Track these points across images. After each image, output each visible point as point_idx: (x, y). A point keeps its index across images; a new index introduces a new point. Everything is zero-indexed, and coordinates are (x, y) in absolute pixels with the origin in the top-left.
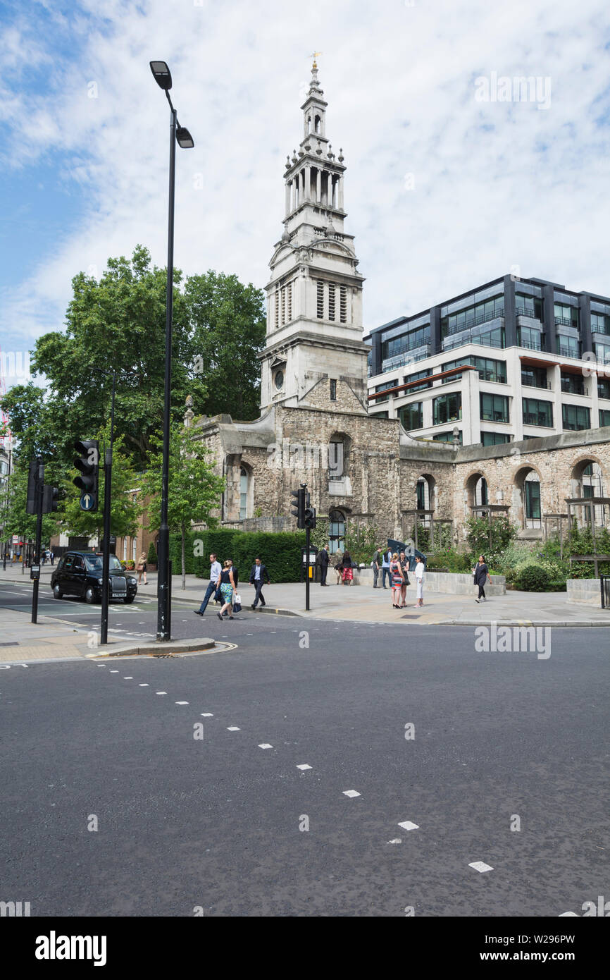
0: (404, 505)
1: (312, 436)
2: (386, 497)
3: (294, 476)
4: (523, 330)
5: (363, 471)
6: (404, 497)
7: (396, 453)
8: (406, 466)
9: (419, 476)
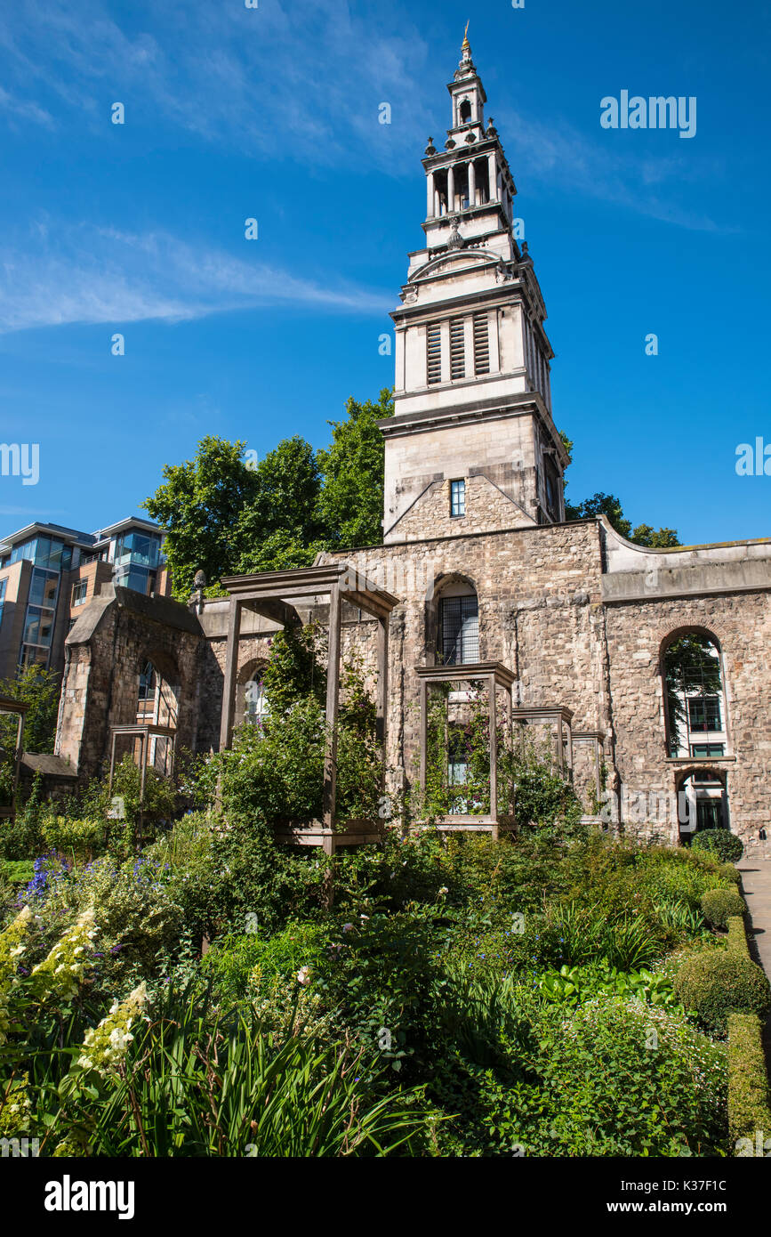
0: (623, 707)
5: (505, 644)
6: (621, 689)
7: (592, 592)
8: (623, 618)
9: (665, 633)
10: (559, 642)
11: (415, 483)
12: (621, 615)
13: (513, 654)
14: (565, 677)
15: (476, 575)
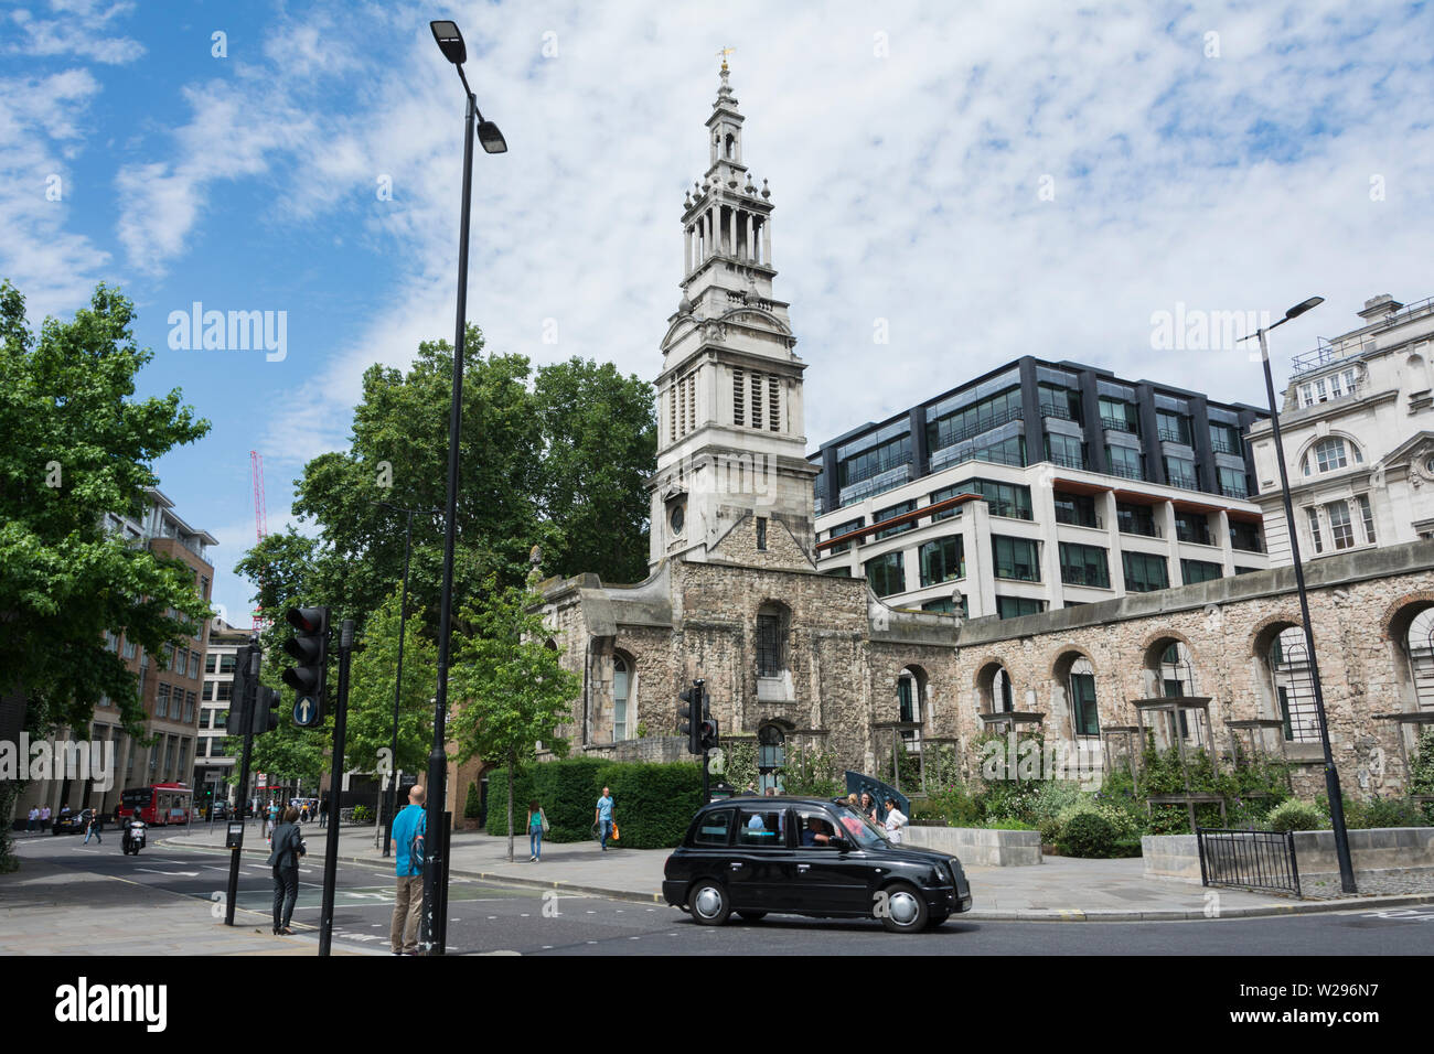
0: (880, 715)
1: (730, 606)
2: (850, 703)
3: (702, 671)
4: (1053, 439)
5: (812, 662)
6: (879, 702)
7: (862, 632)
8: (881, 654)
9: (902, 668)
11: (732, 512)
12: (879, 651)
13: (817, 670)
14: (847, 691)
15: (792, 604)
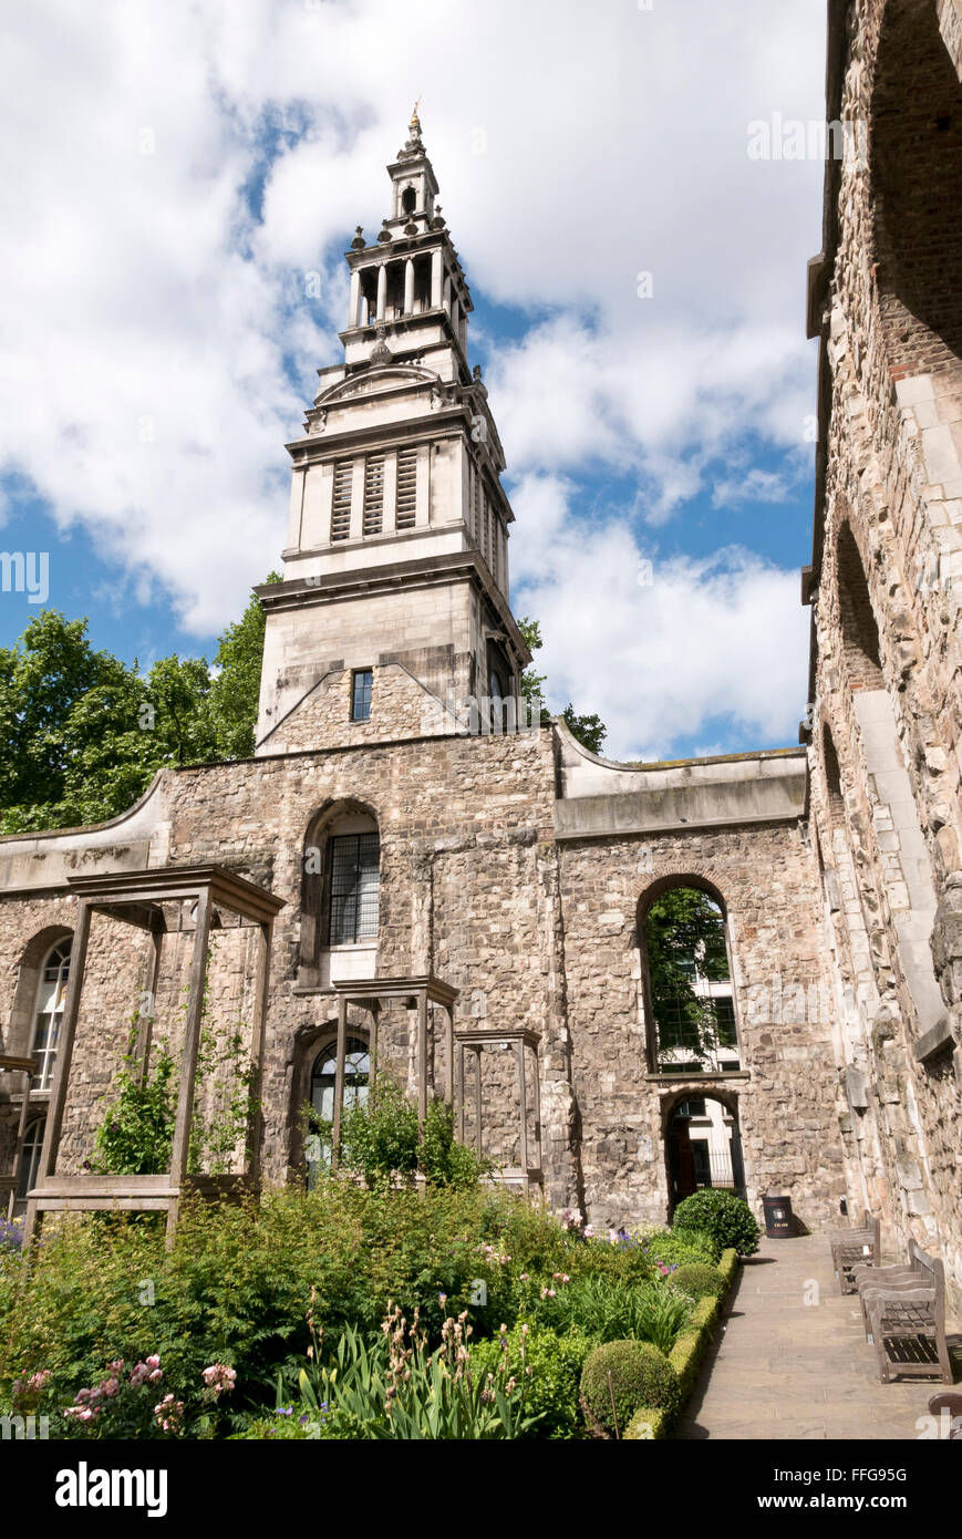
5: (415, 903)
6: (580, 969)
7: (541, 826)
8: (585, 863)
9: (644, 885)
10: (492, 899)
11: (304, 674)
12: (583, 859)
13: (426, 916)
14: (501, 952)
15: (378, 802)
